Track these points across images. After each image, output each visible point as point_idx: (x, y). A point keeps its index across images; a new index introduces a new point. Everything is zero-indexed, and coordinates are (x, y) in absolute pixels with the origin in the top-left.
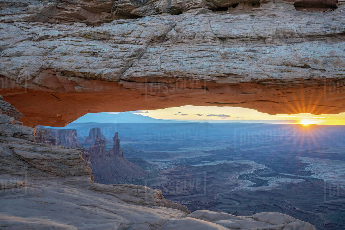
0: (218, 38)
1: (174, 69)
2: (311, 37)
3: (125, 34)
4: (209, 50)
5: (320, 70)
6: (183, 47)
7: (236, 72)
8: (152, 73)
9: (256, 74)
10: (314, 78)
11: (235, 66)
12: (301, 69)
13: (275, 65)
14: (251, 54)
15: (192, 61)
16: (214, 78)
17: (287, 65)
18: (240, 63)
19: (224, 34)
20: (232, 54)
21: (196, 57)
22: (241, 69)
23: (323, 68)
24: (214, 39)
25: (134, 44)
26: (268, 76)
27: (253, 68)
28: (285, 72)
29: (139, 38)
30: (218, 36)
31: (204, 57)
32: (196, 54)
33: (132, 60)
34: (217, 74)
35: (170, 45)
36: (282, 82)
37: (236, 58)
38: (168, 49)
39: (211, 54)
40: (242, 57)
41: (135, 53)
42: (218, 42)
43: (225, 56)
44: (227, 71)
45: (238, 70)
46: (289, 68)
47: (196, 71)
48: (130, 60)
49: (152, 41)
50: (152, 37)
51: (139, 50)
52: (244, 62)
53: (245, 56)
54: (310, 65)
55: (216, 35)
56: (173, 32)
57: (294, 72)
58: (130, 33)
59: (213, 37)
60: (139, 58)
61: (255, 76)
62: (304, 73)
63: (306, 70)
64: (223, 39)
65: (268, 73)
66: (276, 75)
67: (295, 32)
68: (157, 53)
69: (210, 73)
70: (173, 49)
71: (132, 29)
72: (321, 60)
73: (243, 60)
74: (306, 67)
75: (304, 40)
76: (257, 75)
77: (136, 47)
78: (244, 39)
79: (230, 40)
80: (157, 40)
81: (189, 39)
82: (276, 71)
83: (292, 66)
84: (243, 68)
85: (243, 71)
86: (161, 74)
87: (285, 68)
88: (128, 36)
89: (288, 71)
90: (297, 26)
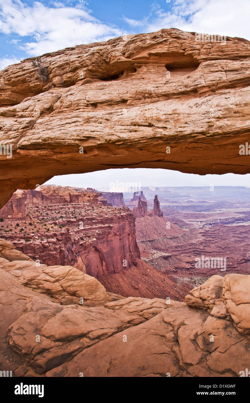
0: (90, 104)
1: (48, 136)
2: (167, 96)
3: (24, 110)
4: (78, 116)
5: (162, 128)
6: (61, 116)
7: (93, 135)
8: (34, 141)
9: (108, 135)
10: (157, 136)
11: (93, 129)
12: (146, 128)
13: (125, 125)
14: (107, 117)
15: (62, 128)
16: (77, 142)
17: (135, 125)
18: (98, 126)
19: (94, 100)
20: (92, 118)
21: (67, 123)
22: (98, 131)
23: (164, 126)
24: (87, 106)
25: (28, 117)
26: (118, 136)
27: (107, 130)
28: (133, 131)
29: (32, 111)
30: (90, 103)
31: (72, 123)
32: (68, 121)
33: (26, 131)
34: (78, 138)
35: (53, 115)
36: (131, 142)
37: (95, 122)
38: (51, 118)
39: (78, 119)
40: (101, 120)
41: (27, 125)
42: (90, 108)
43: (88, 121)
44: (87, 134)
45: (95, 132)
46: (137, 127)
47: (63, 136)
48: (24, 131)
49: (43, 113)
50: (42, 109)
51: (30, 122)
52: (101, 125)
53: (103, 119)
54: (154, 124)
55: (88, 101)
56: (58, 104)
57: (140, 131)
58: (28, 108)
59: (86, 104)
60: (31, 129)
61: (108, 138)
62: (148, 132)
63: (150, 129)
64: (95, 105)
65: (119, 134)
66: (125, 135)
67: (153, 92)
68: (42, 123)
69: (73, 137)
70: (54, 118)
71: (29, 105)
72: (163, 117)
73: (101, 123)
74: (150, 125)
75: (161, 100)
76: (110, 136)
77: (28, 119)
78: (110, 103)
79: (99, 105)
80: (46, 112)
81: (68, 107)
82: (125, 131)
83: (139, 125)
84: (99, 130)
85: (99, 133)
86: (40, 141)
87: (133, 127)
88: (26, 111)
89: (136, 131)
90: (155, 86)
